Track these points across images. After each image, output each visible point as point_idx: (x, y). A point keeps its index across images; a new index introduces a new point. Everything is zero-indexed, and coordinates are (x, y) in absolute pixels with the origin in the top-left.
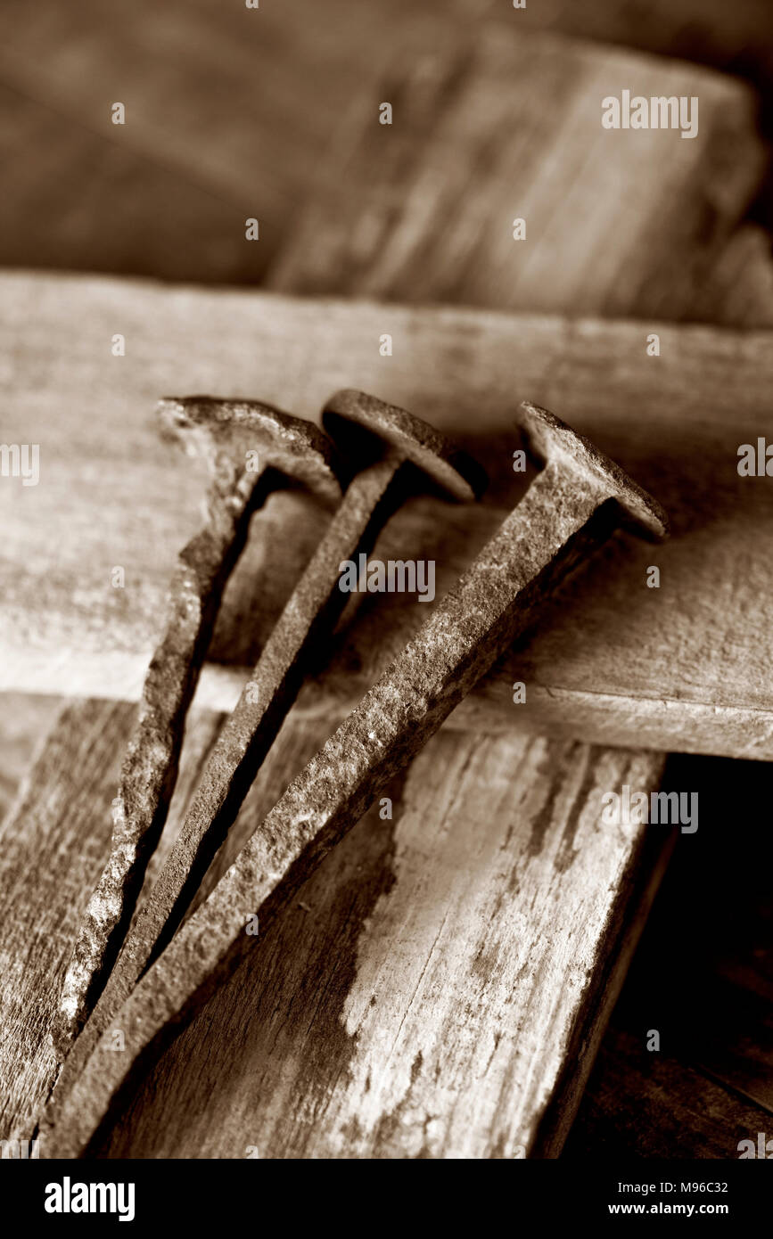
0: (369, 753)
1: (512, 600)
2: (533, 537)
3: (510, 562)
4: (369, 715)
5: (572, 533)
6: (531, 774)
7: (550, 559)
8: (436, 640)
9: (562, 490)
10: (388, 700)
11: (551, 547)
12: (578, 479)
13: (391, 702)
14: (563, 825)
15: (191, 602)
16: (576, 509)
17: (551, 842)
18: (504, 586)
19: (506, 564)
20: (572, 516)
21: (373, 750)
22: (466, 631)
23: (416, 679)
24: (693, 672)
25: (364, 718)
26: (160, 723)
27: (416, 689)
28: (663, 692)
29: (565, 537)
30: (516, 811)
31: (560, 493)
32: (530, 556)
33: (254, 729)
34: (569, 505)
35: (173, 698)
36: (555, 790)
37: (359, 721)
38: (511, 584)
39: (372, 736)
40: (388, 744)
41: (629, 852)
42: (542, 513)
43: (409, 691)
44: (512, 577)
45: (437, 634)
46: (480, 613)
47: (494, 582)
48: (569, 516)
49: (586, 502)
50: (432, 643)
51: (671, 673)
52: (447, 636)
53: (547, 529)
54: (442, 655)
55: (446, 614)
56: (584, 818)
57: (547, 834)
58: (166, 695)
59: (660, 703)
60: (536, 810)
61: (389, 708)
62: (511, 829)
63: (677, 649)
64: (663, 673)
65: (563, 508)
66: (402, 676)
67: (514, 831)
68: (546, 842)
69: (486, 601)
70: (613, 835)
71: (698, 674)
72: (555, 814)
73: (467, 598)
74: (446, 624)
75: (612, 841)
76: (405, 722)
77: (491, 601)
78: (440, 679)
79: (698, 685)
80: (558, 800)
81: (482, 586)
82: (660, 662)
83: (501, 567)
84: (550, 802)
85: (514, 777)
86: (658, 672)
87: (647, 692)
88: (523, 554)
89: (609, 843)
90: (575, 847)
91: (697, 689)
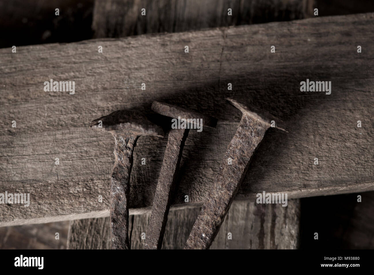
0: (205, 242)
1: (242, 173)
2: (244, 146)
3: (238, 157)
4: (201, 228)
5: (258, 143)
6: (252, 216)
7: (252, 154)
8: (218, 194)
9: (251, 127)
10: (206, 221)
11: (252, 149)
12: (257, 122)
13: (208, 221)
14: (269, 235)
15: (121, 194)
16: (258, 133)
17: (267, 243)
18: (238, 168)
19: (236, 158)
20: (257, 136)
21: (206, 241)
22: (228, 188)
23: (215, 210)
24: (308, 175)
25: (199, 229)
26: (122, 242)
27: (215, 214)
28: (299, 186)
29: (256, 145)
30: (251, 233)
31: (251, 128)
32: (245, 154)
33: (158, 239)
34: (255, 132)
35: (124, 232)
36: (263, 221)
37: (198, 230)
38: (240, 167)
39: (204, 235)
40: (210, 238)
41: (296, 242)
42: (245, 136)
43: (213, 216)
44: (240, 163)
45: (218, 192)
46: (232, 180)
47: (234, 167)
48: (256, 137)
49: (261, 130)
50: (217, 195)
51: (300, 178)
52: (222, 192)
53: (249, 142)
54: (222, 200)
55: (219, 183)
56: (276, 231)
57: (265, 240)
58: (121, 231)
59: (299, 191)
60: (258, 232)
61: (207, 223)
62: (251, 241)
63: (300, 167)
64: (297, 178)
65: (253, 134)
66: (209, 210)
67: (252, 242)
68: (265, 244)
69: (233, 175)
70: (288, 236)
71: (310, 176)
72: (265, 232)
73: (225, 175)
74: (220, 187)
75: (288, 238)
76: (215, 227)
77: (235, 174)
78: (224, 209)
79: (311, 181)
80: (264, 225)
81: (230, 169)
82: (295, 174)
83: (235, 160)
84: (262, 226)
85: (246, 219)
86: (295, 178)
87: (294, 188)
88: (242, 153)
89: (288, 239)
90: (276, 244)
91: (311, 182)
